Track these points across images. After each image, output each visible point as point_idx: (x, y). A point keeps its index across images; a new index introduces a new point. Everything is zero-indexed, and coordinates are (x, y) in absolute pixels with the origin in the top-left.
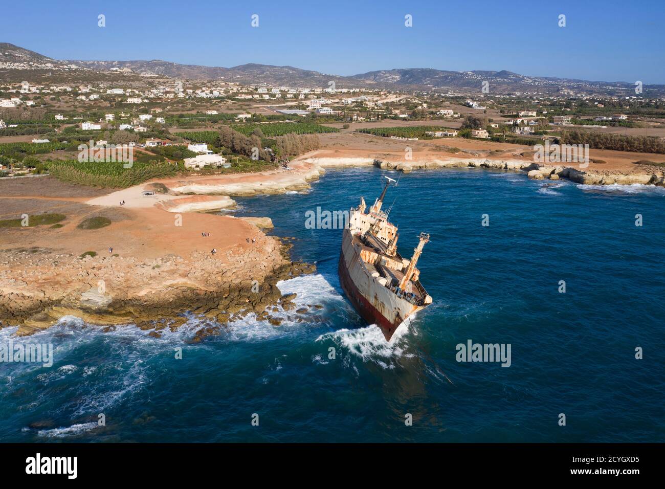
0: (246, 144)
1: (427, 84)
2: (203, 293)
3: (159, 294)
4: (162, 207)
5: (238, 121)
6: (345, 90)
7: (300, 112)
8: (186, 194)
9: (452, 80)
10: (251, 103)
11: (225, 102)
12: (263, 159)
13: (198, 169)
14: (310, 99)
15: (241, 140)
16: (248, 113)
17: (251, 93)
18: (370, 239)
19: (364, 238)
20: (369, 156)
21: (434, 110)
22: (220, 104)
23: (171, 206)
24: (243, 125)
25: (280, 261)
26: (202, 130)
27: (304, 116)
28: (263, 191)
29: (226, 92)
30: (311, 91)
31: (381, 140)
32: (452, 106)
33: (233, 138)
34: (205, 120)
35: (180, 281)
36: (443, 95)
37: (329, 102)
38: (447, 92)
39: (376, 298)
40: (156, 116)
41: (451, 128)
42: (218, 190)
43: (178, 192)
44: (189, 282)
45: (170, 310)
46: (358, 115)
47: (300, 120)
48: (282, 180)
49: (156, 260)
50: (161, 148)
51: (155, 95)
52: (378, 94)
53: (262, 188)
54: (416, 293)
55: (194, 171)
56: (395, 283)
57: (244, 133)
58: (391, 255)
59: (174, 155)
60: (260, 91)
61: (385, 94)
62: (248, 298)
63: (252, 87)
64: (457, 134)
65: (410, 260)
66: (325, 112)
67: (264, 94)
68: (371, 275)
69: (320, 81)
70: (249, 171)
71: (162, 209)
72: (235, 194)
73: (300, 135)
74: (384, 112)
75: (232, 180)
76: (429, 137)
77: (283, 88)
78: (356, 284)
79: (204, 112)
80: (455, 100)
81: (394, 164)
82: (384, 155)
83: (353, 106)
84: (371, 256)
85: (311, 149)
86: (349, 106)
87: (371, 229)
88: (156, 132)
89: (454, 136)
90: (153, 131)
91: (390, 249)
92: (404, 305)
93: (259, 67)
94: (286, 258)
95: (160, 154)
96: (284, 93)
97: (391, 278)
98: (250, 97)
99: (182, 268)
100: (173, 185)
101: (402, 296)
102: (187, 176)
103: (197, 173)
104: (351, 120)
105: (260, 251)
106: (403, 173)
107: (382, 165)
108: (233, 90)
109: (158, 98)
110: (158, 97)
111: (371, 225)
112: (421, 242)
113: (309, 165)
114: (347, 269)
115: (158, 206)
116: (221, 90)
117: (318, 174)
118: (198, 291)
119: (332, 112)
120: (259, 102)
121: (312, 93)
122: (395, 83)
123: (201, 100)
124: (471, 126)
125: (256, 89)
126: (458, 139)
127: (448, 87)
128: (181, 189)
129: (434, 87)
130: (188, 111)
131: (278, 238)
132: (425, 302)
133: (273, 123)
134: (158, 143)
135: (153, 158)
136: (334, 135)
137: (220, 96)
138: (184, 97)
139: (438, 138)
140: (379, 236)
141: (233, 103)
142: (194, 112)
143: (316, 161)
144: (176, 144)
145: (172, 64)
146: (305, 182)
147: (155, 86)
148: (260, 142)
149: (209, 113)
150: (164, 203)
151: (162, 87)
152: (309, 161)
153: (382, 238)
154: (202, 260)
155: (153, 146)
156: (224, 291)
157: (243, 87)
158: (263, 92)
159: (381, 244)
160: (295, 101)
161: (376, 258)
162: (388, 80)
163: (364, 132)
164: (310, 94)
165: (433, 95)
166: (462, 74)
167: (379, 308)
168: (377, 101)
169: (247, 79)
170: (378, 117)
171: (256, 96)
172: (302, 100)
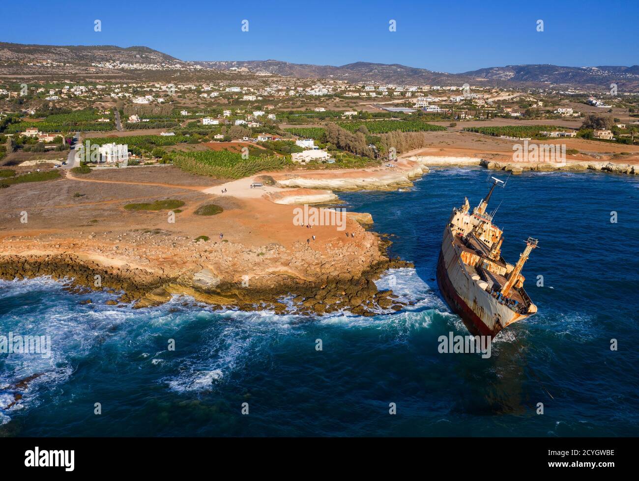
0: (351, 141)
1: (544, 81)
2: (302, 282)
3: (262, 280)
4: (269, 199)
5: (345, 118)
6: (454, 88)
7: (406, 110)
8: (291, 187)
9: (574, 76)
10: (358, 101)
11: (333, 100)
12: (367, 156)
13: (304, 163)
14: (417, 97)
15: (346, 136)
16: (354, 110)
17: (359, 91)
18: (472, 241)
19: (466, 239)
20: (475, 156)
21: (550, 109)
22: (327, 102)
23: (277, 198)
24: (349, 122)
25: (378, 257)
26: (310, 126)
27: (410, 113)
28: (365, 187)
29: (334, 90)
30: (419, 88)
31: (490, 140)
32: (572, 104)
33: (339, 134)
34: (312, 116)
35: (282, 269)
36: (562, 93)
37: (437, 100)
38: (567, 89)
39: (475, 301)
40: (268, 112)
41: (570, 128)
42: (322, 185)
43: (285, 184)
44: (290, 271)
45: (271, 296)
46: (466, 113)
47: (406, 118)
48: (385, 177)
49: (261, 247)
50: (271, 143)
51: (269, 93)
52: (489, 92)
53: (364, 184)
54: (518, 300)
55: (300, 166)
56: (497, 288)
57: (350, 129)
58: (494, 259)
59: (282, 150)
60: (367, 88)
61: (496, 92)
62: (345, 290)
63: (360, 84)
64: (575, 134)
65: (515, 266)
66: (432, 110)
67: (371, 92)
68: (471, 277)
69: (428, 79)
70: (352, 167)
71: (268, 200)
72: (338, 189)
73: (405, 133)
74: (494, 111)
75: (335, 175)
76: (544, 138)
77: (390, 86)
78: (455, 286)
79: (312, 109)
80: (575, 98)
81: (502, 164)
82: (492, 155)
83: (461, 104)
84: (472, 259)
85: (415, 147)
86: (457, 104)
87: (474, 230)
88: (268, 128)
89: (572, 136)
90: (264, 126)
91: (494, 253)
92: (506, 312)
93: (368, 65)
94: (384, 254)
95: (271, 148)
96: (390, 91)
97: (493, 283)
98: (357, 94)
99: (284, 257)
100: (280, 178)
101: (504, 302)
102: (293, 170)
103: (303, 168)
104: (459, 118)
105: (359, 245)
106: (512, 174)
107: (489, 165)
108: (341, 87)
109: (271, 96)
110: (271, 94)
111: (474, 226)
112: (528, 247)
113: (412, 163)
114: (446, 270)
115: (266, 197)
116: (330, 88)
117: (422, 173)
118: (297, 280)
119: (439, 110)
120: (366, 100)
121: (419, 90)
122: (509, 80)
123: (311, 97)
124: (592, 126)
125: (363, 87)
126: (577, 140)
127: (568, 84)
128: (287, 182)
129: (552, 84)
130: (298, 108)
131: (377, 234)
132: (529, 311)
133: (378, 121)
134: (268, 138)
135: (264, 152)
136: (440, 133)
137: (328, 94)
138: (295, 95)
139: (554, 138)
140: (482, 238)
141: (340, 101)
142: (303, 109)
143: (420, 159)
144: (284, 140)
145: (285, 63)
146: (407, 179)
147: (269, 84)
148: (364, 139)
149: (317, 110)
150: (271, 194)
151: (275, 85)
152: (413, 159)
153: (485, 240)
154: (303, 250)
155: (264, 140)
156: (322, 282)
157: (351, 85)
158: (370, 90)
159: (484, 246)
160: (402, 99)
161: (477, 260)
162: (501, 77)
163: (472, 131)
164: (418, 92)
165: (551, 93)
166: (585, 70)
167: (478, 313)
168: (487, 99)
169: (355, 77)
170: (488, 116)
171: (363, 94)
172: (408, 98)
